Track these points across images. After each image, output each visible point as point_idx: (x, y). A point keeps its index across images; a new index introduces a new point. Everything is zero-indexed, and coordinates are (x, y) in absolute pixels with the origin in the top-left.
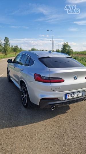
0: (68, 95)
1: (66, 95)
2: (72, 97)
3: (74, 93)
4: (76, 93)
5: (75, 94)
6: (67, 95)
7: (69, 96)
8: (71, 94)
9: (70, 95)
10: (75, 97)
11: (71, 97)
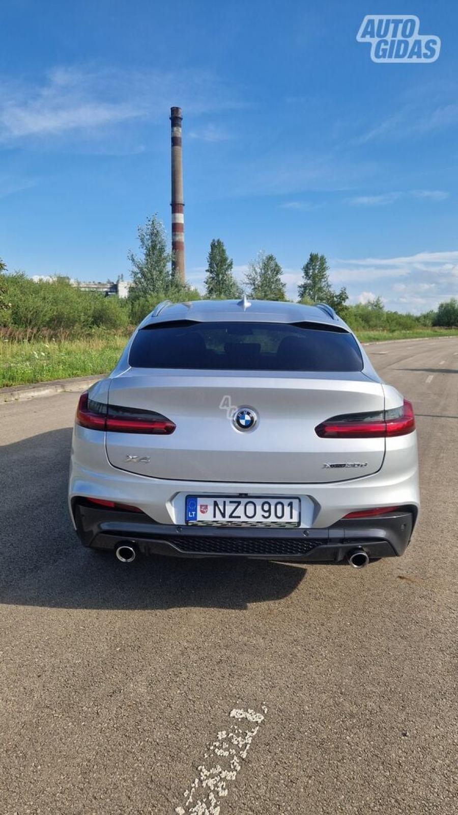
0: (200, 501)
1: (191, 500)
2: (227, 519)
3: (244, 501)
4: (259, 502)
5: (250, 508)
6: (195, 505)
7: (211, 508)
8: (220, 501)
9: (216, 504)
10: (244, 519)
11: (219, 518)
